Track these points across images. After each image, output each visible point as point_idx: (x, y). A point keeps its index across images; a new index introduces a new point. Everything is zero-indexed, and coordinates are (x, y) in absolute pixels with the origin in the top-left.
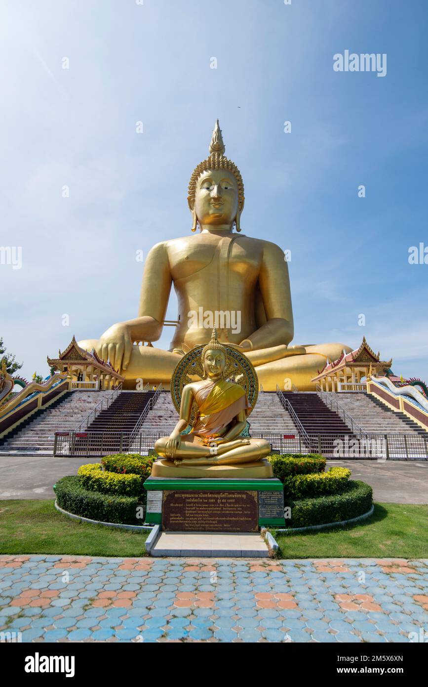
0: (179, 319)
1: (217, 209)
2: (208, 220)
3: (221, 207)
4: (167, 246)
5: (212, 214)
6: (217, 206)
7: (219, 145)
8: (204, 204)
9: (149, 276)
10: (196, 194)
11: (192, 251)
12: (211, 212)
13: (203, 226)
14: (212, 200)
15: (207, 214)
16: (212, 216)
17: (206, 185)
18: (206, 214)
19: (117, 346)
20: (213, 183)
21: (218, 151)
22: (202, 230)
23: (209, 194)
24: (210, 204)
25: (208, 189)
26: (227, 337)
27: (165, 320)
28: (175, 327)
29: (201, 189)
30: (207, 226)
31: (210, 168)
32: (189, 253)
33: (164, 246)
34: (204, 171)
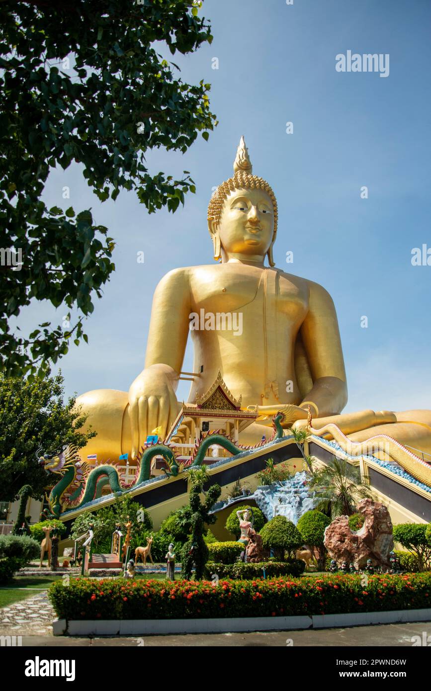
0: (202, 371)
1: (254, 235)
2: (238, 247)
3: (258, 233)
4: (190, 273)
5: (247, 240)
6: (254, 231)
7: (247, 164)
8: (237, 227)
9: (165, 310)
10: (223, 215)
11: (231, 282)
12: (246, 237)
13: (230, 255)
14: (248, 224)
15: (242, 240)
16: (246, 243)
17: (239, 205)
18: (238, 240)
19: (162, 401)
20: (250, 204)
21: (245, 170)
22: (227, 259)
23: (245, 216)
24: (244, 228)
25: (242, 209)
26: (278, 399)
27: (182, 371)
28: (192, 381)
29: (232, 209)
30: (237, 255)
31: (243, 186)
32: (226, 285)
33: (186, 273)
34: (236, 189)
